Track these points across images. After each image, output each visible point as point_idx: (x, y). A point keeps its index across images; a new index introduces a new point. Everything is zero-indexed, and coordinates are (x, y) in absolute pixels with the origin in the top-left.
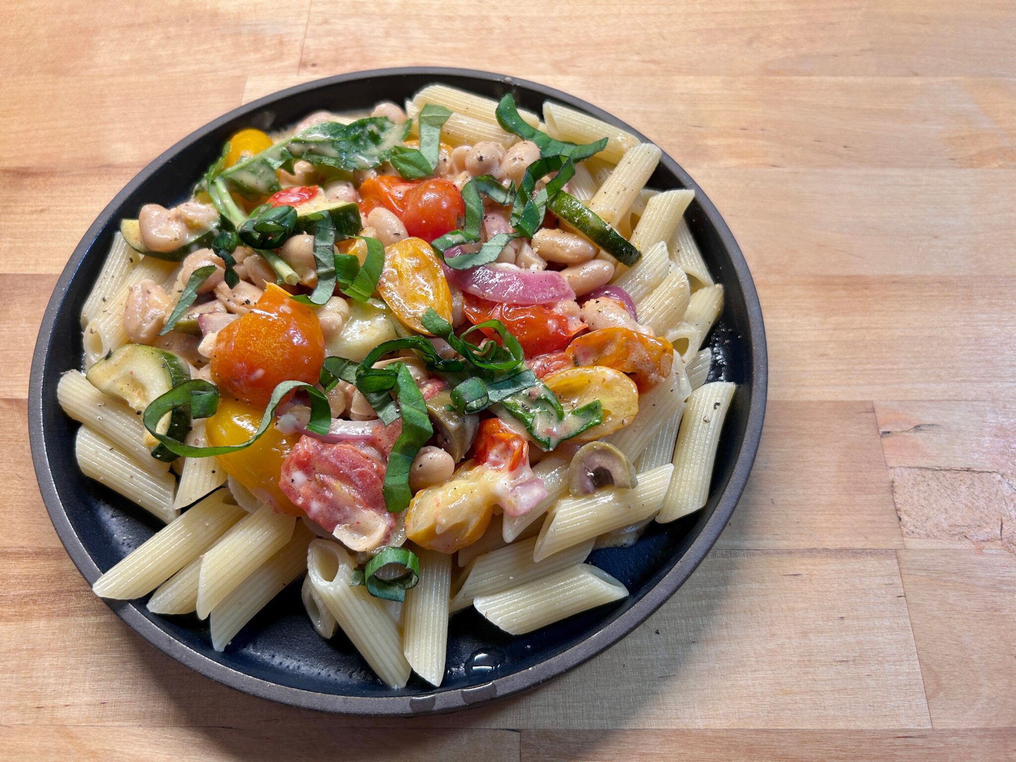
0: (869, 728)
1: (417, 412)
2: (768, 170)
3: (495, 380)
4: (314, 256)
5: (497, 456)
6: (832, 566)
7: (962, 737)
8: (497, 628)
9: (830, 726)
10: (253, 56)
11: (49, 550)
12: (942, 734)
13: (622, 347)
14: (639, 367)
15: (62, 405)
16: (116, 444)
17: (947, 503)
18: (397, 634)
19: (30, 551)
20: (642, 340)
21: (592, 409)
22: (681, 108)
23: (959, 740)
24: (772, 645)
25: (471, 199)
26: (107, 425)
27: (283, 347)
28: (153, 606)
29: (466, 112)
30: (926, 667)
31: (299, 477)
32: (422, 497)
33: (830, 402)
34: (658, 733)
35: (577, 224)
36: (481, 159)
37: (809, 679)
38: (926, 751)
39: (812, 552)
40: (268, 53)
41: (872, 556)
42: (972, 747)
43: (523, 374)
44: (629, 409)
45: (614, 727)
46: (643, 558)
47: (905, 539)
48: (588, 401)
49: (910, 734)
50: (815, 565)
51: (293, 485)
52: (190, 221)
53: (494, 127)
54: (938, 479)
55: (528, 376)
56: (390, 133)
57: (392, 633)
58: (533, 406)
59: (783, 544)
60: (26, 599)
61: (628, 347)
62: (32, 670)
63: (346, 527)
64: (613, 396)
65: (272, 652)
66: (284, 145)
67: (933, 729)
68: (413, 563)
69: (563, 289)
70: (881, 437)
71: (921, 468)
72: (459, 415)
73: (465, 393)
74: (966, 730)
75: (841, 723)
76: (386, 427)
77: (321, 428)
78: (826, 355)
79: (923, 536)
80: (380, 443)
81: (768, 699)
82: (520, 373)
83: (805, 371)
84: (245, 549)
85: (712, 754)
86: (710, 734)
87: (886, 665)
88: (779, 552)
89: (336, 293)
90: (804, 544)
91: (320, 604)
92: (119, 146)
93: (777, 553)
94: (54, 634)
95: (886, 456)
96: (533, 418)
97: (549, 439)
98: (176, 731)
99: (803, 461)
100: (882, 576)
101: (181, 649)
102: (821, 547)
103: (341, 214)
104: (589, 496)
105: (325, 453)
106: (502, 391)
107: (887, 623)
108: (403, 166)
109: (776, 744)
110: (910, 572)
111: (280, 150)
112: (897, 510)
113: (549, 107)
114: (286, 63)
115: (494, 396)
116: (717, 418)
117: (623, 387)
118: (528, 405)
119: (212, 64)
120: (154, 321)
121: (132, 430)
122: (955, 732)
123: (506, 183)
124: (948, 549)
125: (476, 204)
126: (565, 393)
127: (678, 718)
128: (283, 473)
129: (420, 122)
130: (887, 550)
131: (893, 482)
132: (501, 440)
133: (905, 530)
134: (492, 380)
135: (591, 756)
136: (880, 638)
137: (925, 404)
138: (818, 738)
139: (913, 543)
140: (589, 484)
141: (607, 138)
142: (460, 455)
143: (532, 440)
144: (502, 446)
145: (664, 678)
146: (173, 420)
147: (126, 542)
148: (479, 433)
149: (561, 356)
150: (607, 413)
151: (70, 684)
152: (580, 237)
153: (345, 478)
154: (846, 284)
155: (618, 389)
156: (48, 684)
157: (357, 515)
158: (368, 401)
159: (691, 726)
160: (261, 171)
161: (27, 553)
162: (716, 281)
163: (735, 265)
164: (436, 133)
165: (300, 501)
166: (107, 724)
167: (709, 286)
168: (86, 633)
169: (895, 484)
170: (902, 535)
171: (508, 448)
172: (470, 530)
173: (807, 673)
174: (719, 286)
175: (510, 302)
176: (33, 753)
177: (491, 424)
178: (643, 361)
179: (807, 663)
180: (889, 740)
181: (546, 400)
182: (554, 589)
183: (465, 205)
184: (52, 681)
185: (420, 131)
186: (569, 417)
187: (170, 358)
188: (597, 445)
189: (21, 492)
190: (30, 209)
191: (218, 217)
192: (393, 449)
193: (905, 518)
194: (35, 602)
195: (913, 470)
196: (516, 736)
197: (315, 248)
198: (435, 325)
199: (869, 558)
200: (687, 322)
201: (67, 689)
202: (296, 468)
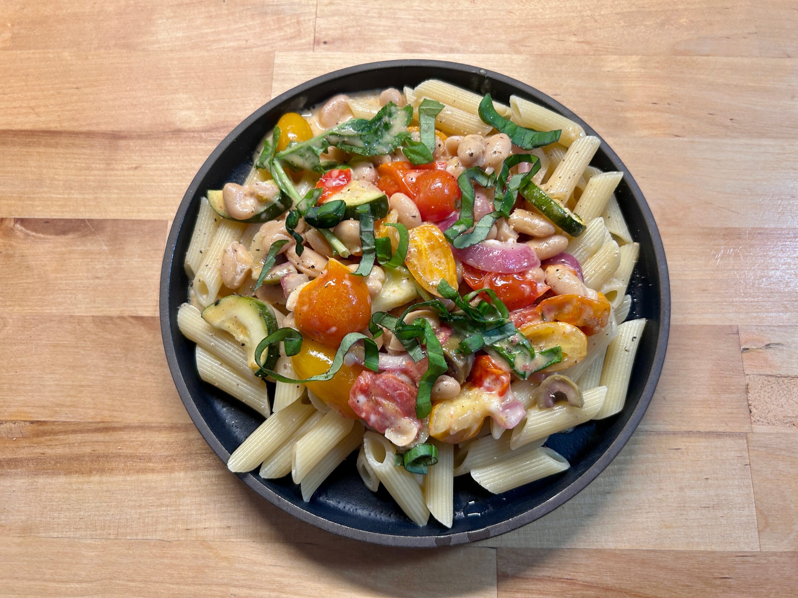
0: (720, 550)
1: (438, 356)
2: (672, 139)
3: (487, 329)
4: (361, 238)
5: (490, 384)
6: (702, 443)
7: (779, 557)
8: (487, 491)
9: (695, 549)
10: (277, 34)
11: (179, 425)
12: (766, 555)
13: (577, 309)
14: (588, 323)
15: (182, 331)
16: (224, 361)
17: (783, 400)
18: (421, 492)
19: (166, 425)
20: (590, 303)
21: (555, 352)
22: (608, 84)
23: (777, 558)
24: (660, 496)
25: (466, 189)
26: (218, 348)
27: (348, 312)
28: (264, 474)
29: (454, 104)
30: (760, 512)
31: (362, 399)
32: (439, 409)
33: (707, 326)
34: (582, 551)
35: (544, 211)
36: (471, 155)
37: (683, 519)
38: (755, 565)
39: (689, 433)
40: (290, 31)
41: (729, 437)
42: (785, 563)
43: (506, 326)
44: (581, 353)
45: (557, 547)
46: (579, 441)
47: (753, 426)
48: (551, 346)
49: (745, 554)
50: (690, 442)
51: (358, 404)
52: (261, 197)
53: (475, 119)
54: (779, 383)
55: (510, 328)
56: (396, 118)
57: (419, 491)
58: (514, 349)
59: (670, 428)
60: (169, 458)
61: (581, 309)
62: (180, 505)
63: (392, 430)
64: (570, 344)
65: (338, 500)
66: (324, 137)
67: (761, 551)
68: (436, 454)
69: (533, 260)
70: (742, 352)
71: (767, 376)
72: (464, 356)
73: (470, 345)
74: (781, 553)
75: (702, 547)
76: (415, 363)
77: (373, 364)
78: (707, 290)
79: (765, 423)
80: (412, 373)
81: (656, 531)
82: (504, 325)
83: (691, 302)
84: (324, 441)
85: (619, 565)
86: (618, 552)
87: (734, 510)
88: (666, 433)
89: (376, 263)
90: (684, 428)
91: (371, 473)
92: (185, 113)
93: (666, 434)
94: (190, 481)
95: (744, 366)
96: (514, 358)
97: (525, 372)
98: (276, 545)
99: (687, 370)
100: (736, 451)
101: (286, 504)
102: (695, 430)
103: (376, 204)
104: (550, 409)
105: (377, 382)
106: (492, 337)
107: (736, 483)
108: (413, 156)
109: (660, 559)
110: (755, 448)
111: (321, 140)
112: (750, 405)
113: (514, 99)
114: (303, 41)
115: (487, 341)
116: (633, 347)
117: (577, 337)
118: (511, 348)
119: (247, 41)
120: (243, 274)
121: (237, 354)
122: (774, 554)
123: (489, 171)
124: (781, 433)
125: (470, 193)
126: (535, 338)
127: (597, 542)
128: (351, 396)
129: (420, 112)
130: (740, 433)
131: (748, 385)
132: (493, 373)
133: (753, 419)
134: (485, 329)
135: (542, 565)
136: (731, 493)
137: (775, 328)
138: (687, 556)
139: (758, 428)
140: (551, 402)
141: (561, 130)
142: (463, 380)
143: (513, 372)
144: (493, 377)
145: (589, 516)
146: (269, 353)
147: (234, 425)
148: (476, 364)
149: (533, 312)
150: (565, 355)
151: (206, 514)
152: (545, 220)
153: (391, 398)
154: (724, 235)
155: (573, 339)
156: (191, 515)
157: (398, 422)
158: (402, 343)
159: (606, 547)
160: (307, 156)
161: (164, 427)
162: (635, 240)
163: (650, 232)
164: (432, 122)
165: (363, 415)
166: (232, 540)
167: (629, 243)
168: (211, 482)
169: (749, 387)
170: (751, 423)
171: (497, 378)
172: (472, 432)
173: (682, 515)
174: (637, 244)
175: (497, 272)
176: (187, 558)
177: (484, 360)
178: (591, 319)
179: (682, 508)
180: (732, 558)
181: (524, 346)
182: (524, 466)
183: (462, 193)
184: (194, 512)
185: (419, 119)
186: (538, 356)
187: (263, 307)
188: (556, 376)
189: (154, 385)
190: (127, 166)
191: (279, 191)
192: (422, 378)
193: (754, 411)
194: (175, 460)
195: (762, 377)
196: (494, 552)
197: (361, 232)
198: (447, 292)
199: (728, 438)
200: (616, 278)
201: (204, 517)
202: (360, 393)
